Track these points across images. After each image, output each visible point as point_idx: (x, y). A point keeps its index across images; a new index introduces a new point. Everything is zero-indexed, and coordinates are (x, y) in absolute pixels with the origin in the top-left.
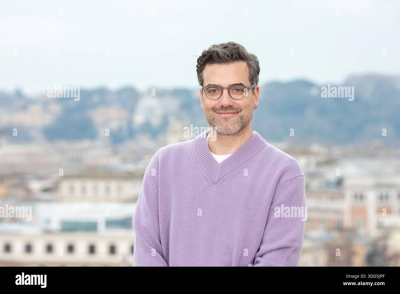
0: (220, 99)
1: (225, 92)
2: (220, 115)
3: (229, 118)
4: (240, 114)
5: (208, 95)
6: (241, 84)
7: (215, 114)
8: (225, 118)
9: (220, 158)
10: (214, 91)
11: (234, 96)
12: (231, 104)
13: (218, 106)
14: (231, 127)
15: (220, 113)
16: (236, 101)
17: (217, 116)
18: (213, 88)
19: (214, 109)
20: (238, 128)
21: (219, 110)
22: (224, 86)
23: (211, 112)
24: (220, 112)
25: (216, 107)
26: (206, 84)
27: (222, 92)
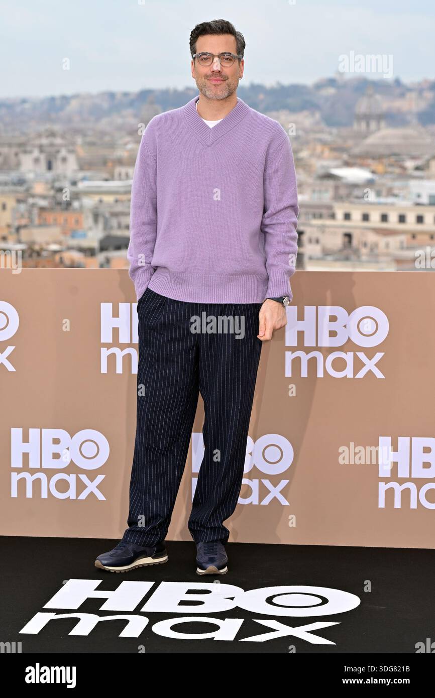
0: (211, 66)
1: (216, 59)
2: (210, 81)
3: (218, 85)
4: (227, 81)
5: (201, 62)
6: (229, 53)
7: (206, 81)
8: (215, 85)
9: (211, 124)
10: (206, 59)
11: (224, 64)
12: (221, 71)
13: (209, 73)
14: (219, 93)
15: (211, 80)
16: (224, 69)
17: (208, 83)
18: (205, 56)
19: (206, 76)
20: (226, 95)
21: (211, 76)
22: (215, 54)
23: (204, 79)
24: (211, 78)
25: (208, 74)
26: (199, 52)
27: (213, 59)
